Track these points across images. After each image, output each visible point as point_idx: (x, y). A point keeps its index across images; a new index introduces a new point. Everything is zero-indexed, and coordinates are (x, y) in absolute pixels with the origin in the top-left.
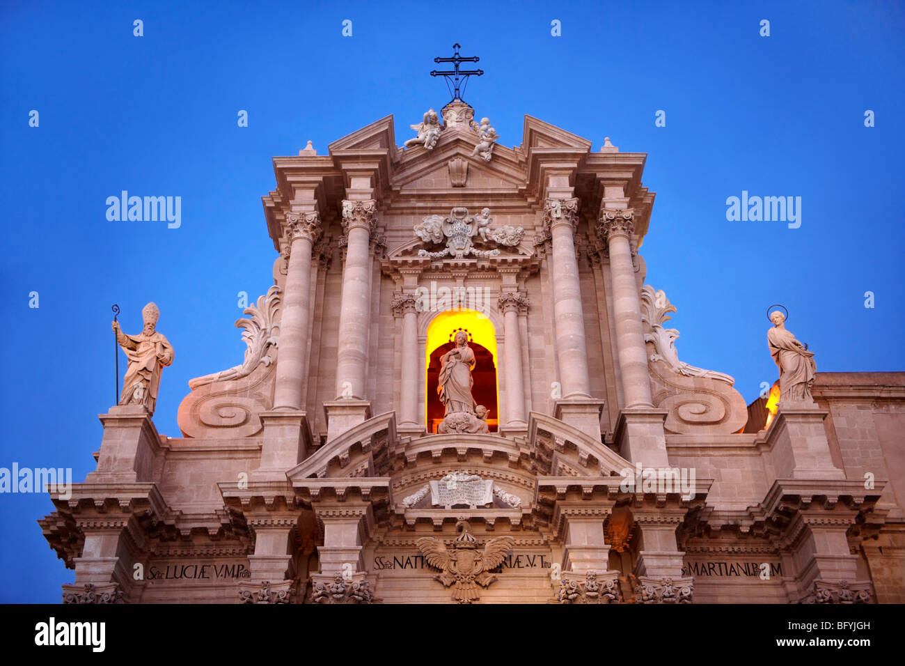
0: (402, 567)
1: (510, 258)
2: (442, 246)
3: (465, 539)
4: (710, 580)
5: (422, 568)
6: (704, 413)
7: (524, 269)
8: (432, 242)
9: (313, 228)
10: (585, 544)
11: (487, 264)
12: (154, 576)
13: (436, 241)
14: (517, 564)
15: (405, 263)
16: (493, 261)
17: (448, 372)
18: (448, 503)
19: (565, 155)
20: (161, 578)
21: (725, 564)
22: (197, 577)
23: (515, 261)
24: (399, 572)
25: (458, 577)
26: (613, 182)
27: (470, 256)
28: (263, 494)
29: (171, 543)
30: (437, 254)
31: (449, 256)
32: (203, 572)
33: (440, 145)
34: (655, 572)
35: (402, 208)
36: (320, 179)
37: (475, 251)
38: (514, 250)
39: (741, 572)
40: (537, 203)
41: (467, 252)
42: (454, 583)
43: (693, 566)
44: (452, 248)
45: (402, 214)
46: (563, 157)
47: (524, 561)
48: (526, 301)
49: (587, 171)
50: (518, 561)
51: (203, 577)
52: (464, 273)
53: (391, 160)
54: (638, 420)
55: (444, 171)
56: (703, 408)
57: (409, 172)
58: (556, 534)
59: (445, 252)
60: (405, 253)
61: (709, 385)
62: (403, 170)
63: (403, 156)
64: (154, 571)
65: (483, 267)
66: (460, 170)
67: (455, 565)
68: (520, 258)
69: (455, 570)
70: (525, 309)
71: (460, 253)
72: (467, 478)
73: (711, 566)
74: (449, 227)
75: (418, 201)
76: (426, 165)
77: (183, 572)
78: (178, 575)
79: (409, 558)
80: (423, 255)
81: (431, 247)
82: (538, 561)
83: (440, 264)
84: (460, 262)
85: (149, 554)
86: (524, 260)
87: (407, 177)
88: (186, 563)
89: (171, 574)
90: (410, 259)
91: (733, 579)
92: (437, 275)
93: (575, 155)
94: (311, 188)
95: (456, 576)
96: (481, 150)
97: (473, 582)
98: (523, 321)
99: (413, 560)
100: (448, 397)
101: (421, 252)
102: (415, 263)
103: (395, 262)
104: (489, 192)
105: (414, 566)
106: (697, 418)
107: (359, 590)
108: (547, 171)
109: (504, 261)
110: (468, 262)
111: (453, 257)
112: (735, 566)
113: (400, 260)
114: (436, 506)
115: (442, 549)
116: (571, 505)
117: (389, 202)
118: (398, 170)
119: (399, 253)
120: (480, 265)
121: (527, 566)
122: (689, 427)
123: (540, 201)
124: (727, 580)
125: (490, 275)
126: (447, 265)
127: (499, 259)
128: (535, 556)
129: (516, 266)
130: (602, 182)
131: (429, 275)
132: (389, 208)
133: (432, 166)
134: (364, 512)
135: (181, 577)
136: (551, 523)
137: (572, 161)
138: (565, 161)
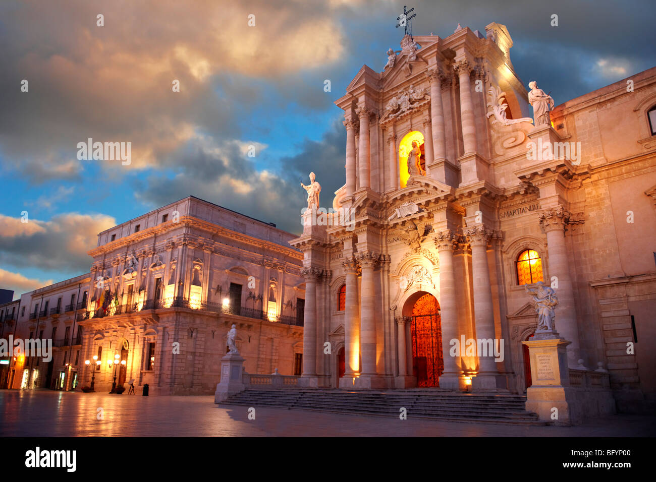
0: (396, 241)
1: (422, 104)
2: (399, 109)
4: (513, 217)
6: (515, 141)
8: (394, 110)
10: (439, 221)
11: (416, 110)
12: (332, 260)
13: (395, 109)
16: (417, 108)
18: (404, 215)
19: (430, 48)
20: (334, 259)
21: (520, 208)
23: (425, 104)
24: (395, 243)
26: (458, 47)
28: (338, 230)
30: (397, 114)
31: (403, 112)
34: (470, 224)
35: (388, 97)
36: (351, 102)
37: (411, 106)
39: (527, 210)
41: (408, 108)
42: (410, 243)
43: (506, 213)
44: (403, 108)
46: (430, 49)
49: (445, 48)
52: (409, 117)
54: (464, 161)
55: (402, 72)
56: (514, 139)
57: (388, 81)
59: (400, 111)
60: (386, 118)
61: (518, 127)
62: (386, 80)
63: (383, 74)
64: (333, 257)
65: (415, 111)
66: (407, 69)
68: (426, 102)
71: (406, 109)
72: (408, 204)
73: (514, 211)
74: (399, 100)
75: (392, 92)
76: (395, 73)
77: (340, 256)
78: (338, 257)
79: (398, 237)
80: (392, 116)
81: (394, 111)
83: (399, 117)
87: (389, 82)
88: (339, 253)
90: (387, 121)
91: (524, 214)
92: (400, 122)
93: (434, 45)
94: (349, 108)
95: (410, 241)
96: (410, 57)
97: (416, 241)
101: (390, 116)
102: (389, 121)
103: (382, 124)
104: (416, 75)
105: (399, 240)
106: (512, 145)
108: (426, 58)
109: (421, 106)
111: (404, 112)
112: (525, 209)
113: (383, 122)
114: (400, 218)
115: (404, 232)
116: (432, 207)
117: (381, 98)
118: (384, 81)
119: (383, 119)
122: (509, 150)
124: (521, 215)
125: (419, 113)
126: (401, 117)
127: (418, 106)
129: (427, 106)
130: (453, 50)
131: (398, 123)
132: (383, 100)
133: (397, 72)
134: (366, 229)
137: (434, 48)
138: (431, 50)
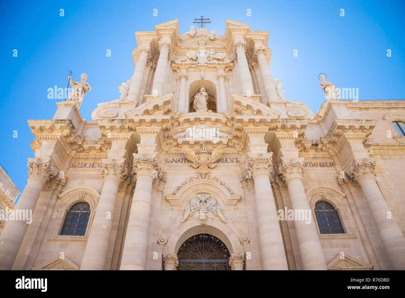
0: (176, 162)
1: (221, 63)
2: (196, 60)
3: (203, 149)
4: (307, 168)
5: (185, 163)
6: (297, 114)
7: (226, 67)
8: (192, 58)
9: (148, 52)
10: (258, 144)
12: (73, 166)
13: (194, 58)
14: (226, 161)
15: (182, 64)
16: (215, 64)
17: (197, 99)
19: (241, 30)
20: (76, 167)
21: (312, 163)
22: (91, 167)
23: (223, 64)
24: (175, 164)
25: (200, 164)
26: (258, 41)
27: (206, 63)
29: (81, 154)
30: (194, 62)
32: (93, 165)
33: (196, 36)
34: (287, 156)
36: (152, 39)
38: (223, 60)
39: (318, 166)
40: (231, 51)
42: (199, 167)
44: (200, 60)
45: (181, 55)
47: (229, 160)
48: (227, 77)
49: (249, 37)
50: (226, 160)
51: (93, 167)
52: (204, 68)
53: (178, 37)
54: (274, 105)
55: (197, 45)
56: (296, 112)
57: (184, 44)
58: (242, 147)
59: (197, 62)
60: (182, 61)
61: (298, 106)
62: (182, 43)
63: (183, 37)
64: (73, 165)
66: (203, 43)
67: (199, 160)
68: (225, 63)
69: (199, 162)
70: (228, 79)
71: (203, 62)
73: (306, 164)
75: (187, 51)
77: (85, 165)
78: (83, 166)
79: (179, 159)
80: (189, 62)
81: (192, 60)
82: (235, 160)
83: (195, 66)
84: (202, 65)
85: (71, 157)
86: (226, 63)
88: (86, 162)
89: (80, 166)
90: (184, 63)
91: (315, 168)
92: (194, 69)
95: (199, 164)
96: (210, 36)
97: (207, 166)
98: (226, 83)
99: (181, 160)
100: (197, 107)
102: (186, 64)
103: (178, 64)
105: (181, 162)
106: (295, 115)
107: (154, 160)
108: (234, 35)
109: (219, 64)
110: (205, 65)
111: (200, 63)
112: (316, 164)
113: (180, 63)
115: (193, 153)
116: (250, 129)
117: (177, 50)
119: (180, 61)
120: (210, 66)
121: (230, 162)
123: (232, 50)
125: (214, 69)
126: (197, 66)
127: (217, 63)
128: (233, 159)
129: (223, 66)
130: (254, 41)
133: (193, 43)
134: (158, 131)
135: (84, 167)
136: (240, 142)
137: (243, 32)
138: (241, 32)
